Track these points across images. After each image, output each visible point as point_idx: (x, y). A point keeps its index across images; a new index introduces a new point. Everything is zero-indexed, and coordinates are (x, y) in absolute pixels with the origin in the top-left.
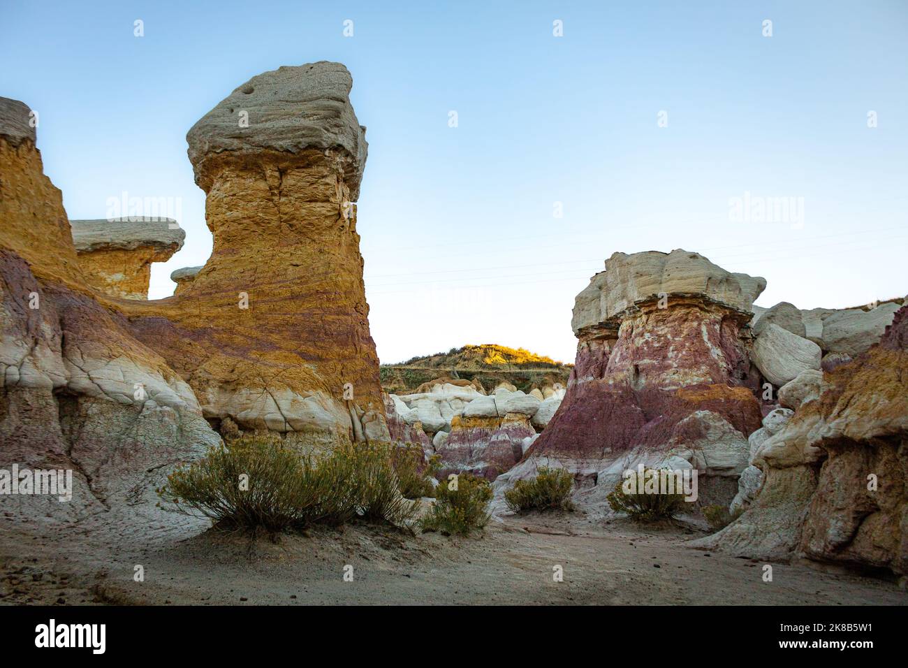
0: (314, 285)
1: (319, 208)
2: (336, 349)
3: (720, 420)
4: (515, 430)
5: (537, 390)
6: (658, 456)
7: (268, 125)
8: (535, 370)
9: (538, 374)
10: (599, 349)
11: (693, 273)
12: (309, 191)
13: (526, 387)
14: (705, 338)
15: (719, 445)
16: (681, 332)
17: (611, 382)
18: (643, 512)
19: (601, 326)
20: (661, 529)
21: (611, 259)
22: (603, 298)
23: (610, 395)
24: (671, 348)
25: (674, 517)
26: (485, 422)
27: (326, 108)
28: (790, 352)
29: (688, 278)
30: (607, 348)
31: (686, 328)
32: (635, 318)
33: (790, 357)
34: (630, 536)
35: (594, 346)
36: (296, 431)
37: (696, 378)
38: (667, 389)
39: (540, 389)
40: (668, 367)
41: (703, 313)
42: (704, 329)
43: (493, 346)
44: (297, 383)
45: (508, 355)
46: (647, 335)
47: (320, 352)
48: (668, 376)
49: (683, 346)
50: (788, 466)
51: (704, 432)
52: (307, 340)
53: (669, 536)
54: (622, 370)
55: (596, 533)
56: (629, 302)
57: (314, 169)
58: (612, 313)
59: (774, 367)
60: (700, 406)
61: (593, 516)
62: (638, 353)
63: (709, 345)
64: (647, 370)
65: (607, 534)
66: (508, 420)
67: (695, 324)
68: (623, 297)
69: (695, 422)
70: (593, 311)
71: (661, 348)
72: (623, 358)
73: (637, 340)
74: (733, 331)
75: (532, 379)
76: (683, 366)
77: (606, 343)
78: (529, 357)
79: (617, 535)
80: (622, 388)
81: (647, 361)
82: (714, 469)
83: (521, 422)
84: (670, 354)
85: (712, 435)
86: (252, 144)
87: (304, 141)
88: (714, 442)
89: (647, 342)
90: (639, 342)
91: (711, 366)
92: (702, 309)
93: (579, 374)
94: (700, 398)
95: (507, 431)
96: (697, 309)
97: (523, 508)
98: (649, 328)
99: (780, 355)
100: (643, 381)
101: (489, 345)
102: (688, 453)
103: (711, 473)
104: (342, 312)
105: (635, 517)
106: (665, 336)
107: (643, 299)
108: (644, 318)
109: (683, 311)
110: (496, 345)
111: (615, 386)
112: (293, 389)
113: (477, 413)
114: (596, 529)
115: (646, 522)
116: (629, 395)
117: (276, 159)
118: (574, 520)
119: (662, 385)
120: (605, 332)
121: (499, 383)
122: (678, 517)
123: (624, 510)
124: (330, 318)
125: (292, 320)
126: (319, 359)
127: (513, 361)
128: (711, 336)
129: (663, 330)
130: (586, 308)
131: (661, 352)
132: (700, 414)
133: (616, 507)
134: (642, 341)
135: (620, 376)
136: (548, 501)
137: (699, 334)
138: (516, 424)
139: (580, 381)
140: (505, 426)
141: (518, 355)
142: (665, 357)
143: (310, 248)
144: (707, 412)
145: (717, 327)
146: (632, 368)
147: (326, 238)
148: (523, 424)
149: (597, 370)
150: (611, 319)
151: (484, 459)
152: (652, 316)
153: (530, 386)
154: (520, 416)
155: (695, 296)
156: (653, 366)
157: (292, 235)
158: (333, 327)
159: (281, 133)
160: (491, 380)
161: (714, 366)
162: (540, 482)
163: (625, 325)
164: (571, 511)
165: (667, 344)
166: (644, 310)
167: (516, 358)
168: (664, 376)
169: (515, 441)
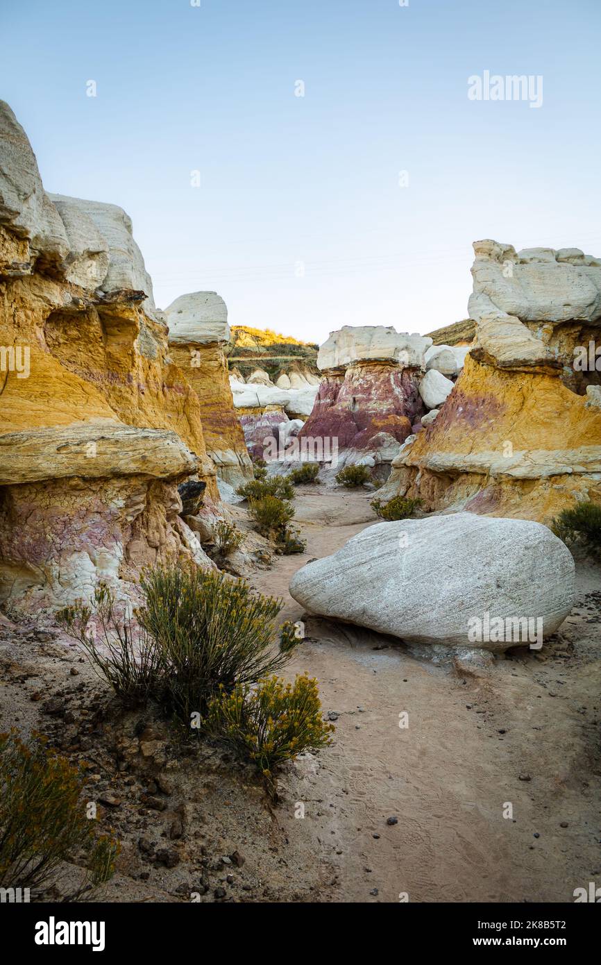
0: (214, 399)
1: (213, 364)
2: (228, 428)
3: (390, 437)
4: (273, 417)
5: (285, 376)
6: (361, 454)
7: (194, 333)
8: (282, 358)
9: (286, 362)
10: (334, 382)
11: (387, 346)
12: (210, 357)
13: (276, 373)
14: (392, 382)
15: (389, 449)
16: (379, 379)
17: (340, 408)
18: (350, 483)
19: (335, 369)
20: (357, 490)
21: (342, 330)
22: (337, 352)
23: (339, 416)
24: (374, 388)
25: (364, 484)
26: (250, 411)
27: (220, 327)
28: (438, 389)
29: (385, 348)
30: (338, 382)
31: (382, 377)
32: (354, 368)
33: (438, 392)
34: (344, 494)
35: (331, 380)
36: (226, 466)
37: (385, 406)
38: (370, 412)
39: (287, 374)
40: (371, 400)
41: (392, 368)
42: (392, 377)
43: (243, 328)
44: (221, 447)
45: (257, 338)
46: (361, 380)
47: (222, 430)
48: (371, 405)
49: (380, 387)
50: (400, 468)
51: (382, 443)
52: (216, 425)
53: (360, 493)
54: (346, 401)
55: (330, 494)
56: (352, 359)
57: (212, 349)
58: (342, 363)
59: (429, 397)
60: (382, 429)
61: (329, 485)
62: (355, 391)
63: (394, 387)
64: (361, 401)
65: (335, 494)
66: (268, 410)
67: (387, 375)
68: (348, 356)
69: (378, 439)
70: (331, 358)
71: (368, 388)
72: (347, 393)
73: (355, 383)
74: (409, 375)
75: (281, 365)
76: (379, 399)
77: (338, 378)
78: (275, 339)
79: (338, 494)
80: (346, 412)
81: (360, 395)
82: (385, 461)
83: (277, 411)
84: (373, 392)
85: (386, 444)
86: (186, 340)
87: (210, 340)
88: (386, 448)
89: (360, 384)
90: (356, 384)
91: (394, 398)
92: (391, 366)
93: (321, 397)
94: (382, 424)
95: (268, 418)
96: (388, 366)
97: (296, 483)
98: (362, 376)
99: (433, 390)
100: (357, 407)
101: (239, 327)
102: (373, 454)
103: (384, 463)
104: (227, 411)
105: (347, 486)
106: (370, 381)
107: (359, 359)
108: (360, 369)
109: (381, 367)
110: (246, 327)
111: (342, 410)
112: (221, 449)
113: (245, 404)
114: (330, 492)
115: (351, 488)
116: (350, 416)
117: (195, 346)
118: (320, 488)
119: (367, 410)
120: (337, 373)
121: (254, 370)
122: (366, 484)
123: (343, 482)
124: (223, 415)
125: (208, 416)
126: (223, 433)
127: (262, 343)
128: (396, 381)
129: (370, 377)
130: (326, 356)
131: (367, 391)
132: (381, 434)
133: (339, 481)
134: (358, 383)
135: (345, 404)
136: (309, 479)
137: (389, 380)
138: (274, 413)
139: (322, 402)
140: (266, 414)
141: (265, 337)
142: (370, 394)
143: (209, 381)
144: (384, 433)
145: (400, 375)
146: (352, 399)
147: (215, 375)
148: (279, 413)
149: (333, 395)
150: (341, 366)
151: (252, 440)
152: (364, 369)
153: (279, 372)
154: (276, 407)
155: (387, 360)
156: (363, 399)
157: (200, 374)
158: (225, 418)
159: (200, 337)
160: (248, 368)
161: (396, 399)
162: (304, 471)
163: (348, 373)
164: (319, 483)
165: (371, 386)
166: (359, 365)
167: (263, 340)
168: (368, 405)
169: (273, 425)
